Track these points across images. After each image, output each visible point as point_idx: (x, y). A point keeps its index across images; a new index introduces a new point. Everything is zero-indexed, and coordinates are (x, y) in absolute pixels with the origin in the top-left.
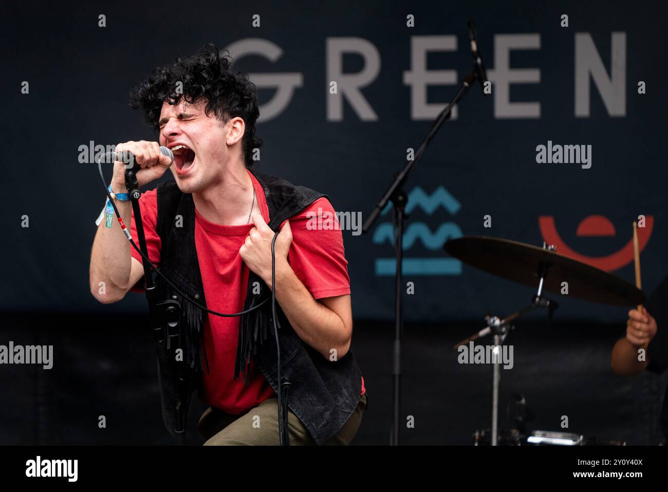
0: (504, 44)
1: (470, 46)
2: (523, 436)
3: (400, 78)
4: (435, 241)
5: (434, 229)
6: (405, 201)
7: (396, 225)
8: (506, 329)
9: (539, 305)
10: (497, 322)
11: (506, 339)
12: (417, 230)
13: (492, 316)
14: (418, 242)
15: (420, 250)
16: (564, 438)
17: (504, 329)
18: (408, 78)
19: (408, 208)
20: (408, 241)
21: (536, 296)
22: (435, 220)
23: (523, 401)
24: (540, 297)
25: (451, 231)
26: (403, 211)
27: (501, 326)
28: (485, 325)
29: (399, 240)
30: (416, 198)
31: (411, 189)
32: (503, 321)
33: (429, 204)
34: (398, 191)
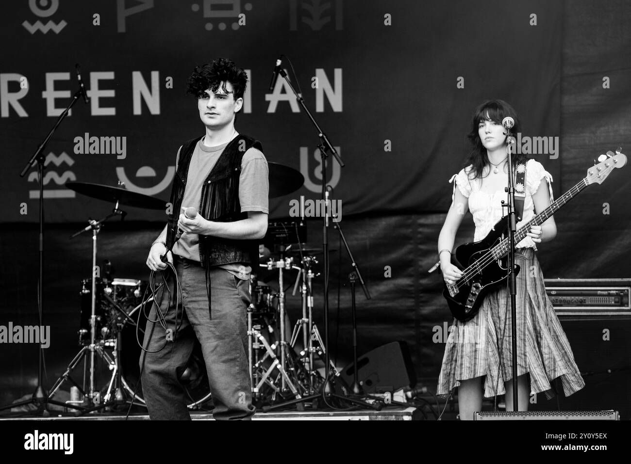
0: (95, 77)
1: (78, 78)
2: (109, 282)
3: (41, 95)
4: (60, 181)
5: (60, 175)
6: (44, 160)
7: (40, 172)
8: (100, 226)
9: (116, 214)
10: (95, 223)
11: (99, 231)
12: (51, 175)
13: (92, 220)
14: (52, 181)
15: (53, 185)
16: (130, 281)
17: (98, 227)
18: (45, 95)
19: (46, 164)
20: (46, 181)
21: (115, 209)
22: (62, 169)
23: (109, 264)
24: (117, 210)
25: (70, 176)
26: (43, 165)
27: (97, 225)
28: (88, 224)
29: (41, 180)
30: (51, 158)
31: (48, 154)
32: (98, 222)
33: (58, 161)
34: (40, 154)
